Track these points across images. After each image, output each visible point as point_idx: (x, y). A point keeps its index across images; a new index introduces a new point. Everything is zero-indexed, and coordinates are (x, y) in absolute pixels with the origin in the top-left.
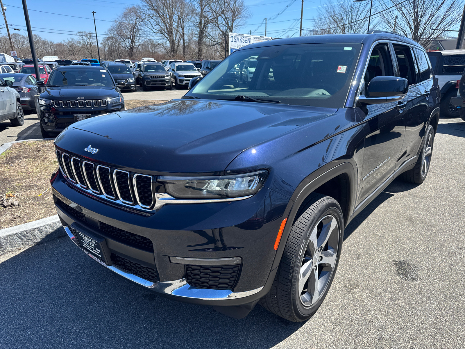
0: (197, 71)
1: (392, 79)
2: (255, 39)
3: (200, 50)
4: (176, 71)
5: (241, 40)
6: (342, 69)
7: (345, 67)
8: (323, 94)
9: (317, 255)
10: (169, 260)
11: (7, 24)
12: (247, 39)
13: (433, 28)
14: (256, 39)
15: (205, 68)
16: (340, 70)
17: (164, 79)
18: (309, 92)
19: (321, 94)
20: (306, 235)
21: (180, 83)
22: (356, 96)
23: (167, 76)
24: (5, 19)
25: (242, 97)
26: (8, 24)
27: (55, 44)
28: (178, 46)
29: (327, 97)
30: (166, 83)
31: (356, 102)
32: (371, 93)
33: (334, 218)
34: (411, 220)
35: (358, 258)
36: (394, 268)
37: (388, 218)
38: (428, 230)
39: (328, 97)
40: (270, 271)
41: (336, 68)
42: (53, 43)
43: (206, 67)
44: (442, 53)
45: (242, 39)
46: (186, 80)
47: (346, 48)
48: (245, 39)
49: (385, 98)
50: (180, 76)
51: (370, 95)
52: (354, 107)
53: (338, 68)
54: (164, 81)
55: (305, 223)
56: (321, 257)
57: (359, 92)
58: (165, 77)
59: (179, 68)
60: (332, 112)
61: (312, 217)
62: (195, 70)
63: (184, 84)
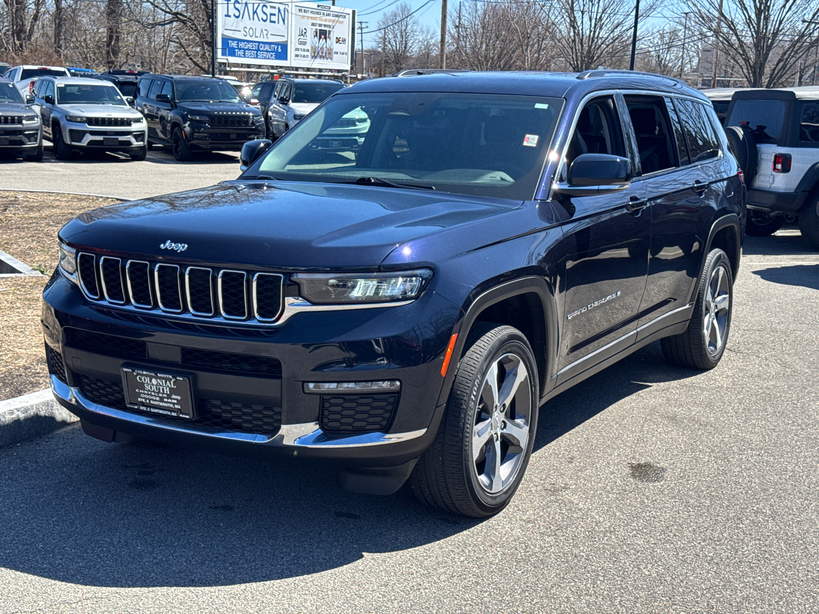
0: (128, 107)
1: (606, 158)
2: (303, 14)
3: (113, 35)
4: (59, 103)
5: (255, 12)
6: (531, 140)
7: (536, 137)
8: (502, 179)
9: (498, 416)
10: (301, 388)
12: (276, 11)
13: (806, 17)
14: (305, 11)
15: (153, 96)
16: (527, 141)
17: (20, 126)
18: (481, 175)
19: (499, 178)
20: (482, 368)
21: (72, 140)
22: (551, 183)
23: (31, 118)
25: (369, 179)
28: (36, 18)
29: (508, 184)
30: (24, 139)
31: (551, 193)
32: (574, 180)
33: (522, 363)
34: (673, 419)
35: (570, 462)
36: (628, 470)
37: (633, 417)
38: (699, 429)
39: (510, 183)
40: (436, 407)
41: (522, 138)
43: (158, 96)
44: (796, 93)
45: (259, 11)
46: (93, 133)
47: (538, 106)
48: (268, 11)
49: (596, 187)
50: (72, 119)
51: (574, 183)
52: (549, 200)
53: (525, 139)
54: (21, 132)
55: (480, 353)
56: (503, 421)
57: (557, 176)
58: (24, 122)
59: (67, 95)
60: (516, 204)
61: (490, 346)
62: (121, 102)
63: (84, 143)
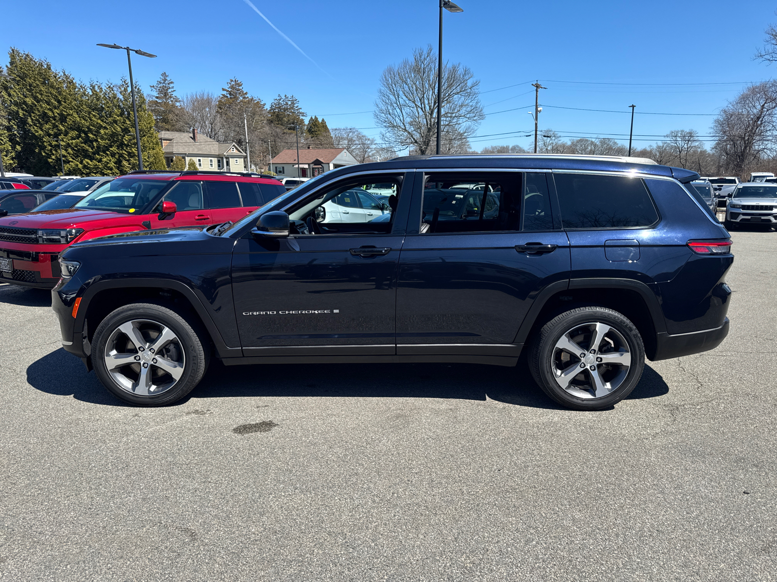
11: (536, 131)
24: (536, 124)
26: (538, 129)
27: (638, 152)
31: (242, 234)
33: (168, 329)
40: (74, 333)
42: (635, 149)
46: (745, 214)
52: (237, 238)
56: (155, 359)
